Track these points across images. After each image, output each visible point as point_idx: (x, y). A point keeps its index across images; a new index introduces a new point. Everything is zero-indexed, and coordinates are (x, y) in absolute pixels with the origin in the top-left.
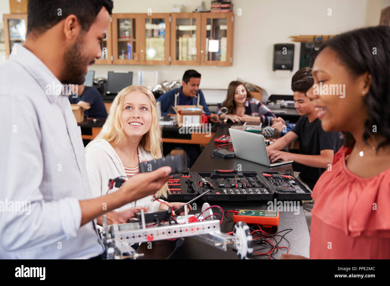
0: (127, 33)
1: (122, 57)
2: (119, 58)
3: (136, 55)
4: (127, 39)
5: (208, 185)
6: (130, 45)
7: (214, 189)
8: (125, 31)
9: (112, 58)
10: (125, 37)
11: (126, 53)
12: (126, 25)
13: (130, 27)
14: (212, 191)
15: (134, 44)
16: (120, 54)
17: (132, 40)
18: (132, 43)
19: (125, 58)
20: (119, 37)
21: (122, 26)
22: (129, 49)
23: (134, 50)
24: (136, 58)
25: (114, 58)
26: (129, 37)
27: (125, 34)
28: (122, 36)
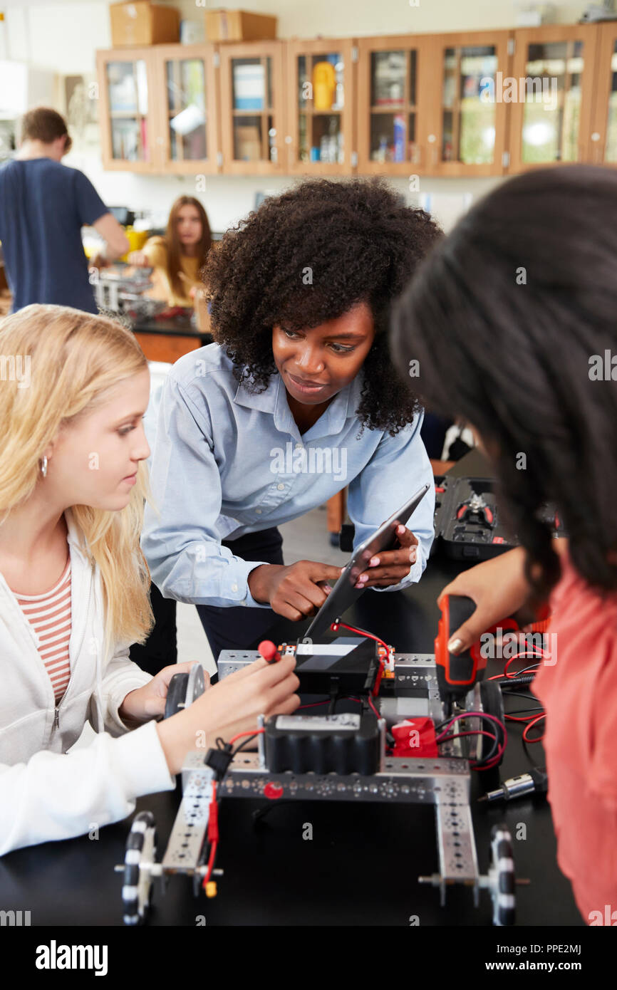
0: (395, 91)
1: (380, 155)
2: (371, 158)
3: (416, 149)
4: (395, 107)
5: (481, 514)
6: (401, 123)
7: (491, 529)
8: (390, 84)
9: (353, 160)
10: (390, 101)
11: (391, 145)
12: (394, 67)
13: (402, 73)
14: (485, 531)
15: (412, 119)
16: (374, 147)
17: (407, 108)
18: (406, 117)
19: (387, 158)
20: (373, 100)
21: (384, 72)
22: (398, 135)
23: (412, 137)
24: (416, 158)
25: (359, 159)
26: (401, 101)
27: (389, 94)
28: (381, 97)
